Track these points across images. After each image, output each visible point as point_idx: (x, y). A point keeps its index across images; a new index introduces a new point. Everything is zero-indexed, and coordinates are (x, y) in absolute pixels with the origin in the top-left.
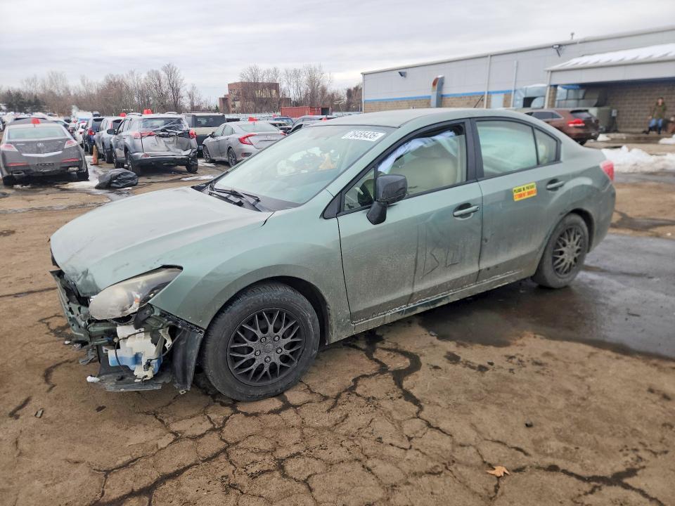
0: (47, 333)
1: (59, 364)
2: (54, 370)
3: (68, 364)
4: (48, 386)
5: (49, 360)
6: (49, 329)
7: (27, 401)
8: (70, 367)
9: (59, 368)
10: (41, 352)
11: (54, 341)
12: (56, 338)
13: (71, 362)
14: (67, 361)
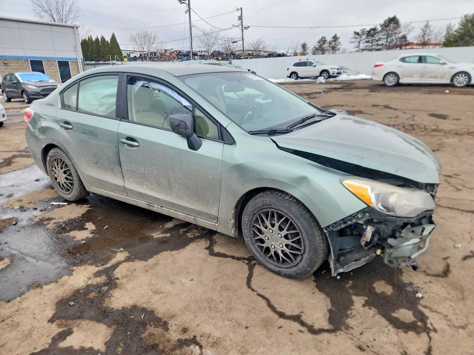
0: (435, 330)
1: (434, 275)
2: (440, 273)
3: (428, 272)
4: (449, 261)
5: (443, 286)
6: (430, 338)
7: (465, 258)
8: (427, 268)
9: (436, 273)
10: (448, 302)
11: (431, 310)
12: (427, 312)
13: (425, 271)
14: (428, 275)
